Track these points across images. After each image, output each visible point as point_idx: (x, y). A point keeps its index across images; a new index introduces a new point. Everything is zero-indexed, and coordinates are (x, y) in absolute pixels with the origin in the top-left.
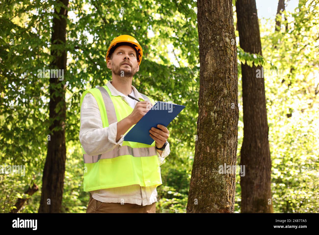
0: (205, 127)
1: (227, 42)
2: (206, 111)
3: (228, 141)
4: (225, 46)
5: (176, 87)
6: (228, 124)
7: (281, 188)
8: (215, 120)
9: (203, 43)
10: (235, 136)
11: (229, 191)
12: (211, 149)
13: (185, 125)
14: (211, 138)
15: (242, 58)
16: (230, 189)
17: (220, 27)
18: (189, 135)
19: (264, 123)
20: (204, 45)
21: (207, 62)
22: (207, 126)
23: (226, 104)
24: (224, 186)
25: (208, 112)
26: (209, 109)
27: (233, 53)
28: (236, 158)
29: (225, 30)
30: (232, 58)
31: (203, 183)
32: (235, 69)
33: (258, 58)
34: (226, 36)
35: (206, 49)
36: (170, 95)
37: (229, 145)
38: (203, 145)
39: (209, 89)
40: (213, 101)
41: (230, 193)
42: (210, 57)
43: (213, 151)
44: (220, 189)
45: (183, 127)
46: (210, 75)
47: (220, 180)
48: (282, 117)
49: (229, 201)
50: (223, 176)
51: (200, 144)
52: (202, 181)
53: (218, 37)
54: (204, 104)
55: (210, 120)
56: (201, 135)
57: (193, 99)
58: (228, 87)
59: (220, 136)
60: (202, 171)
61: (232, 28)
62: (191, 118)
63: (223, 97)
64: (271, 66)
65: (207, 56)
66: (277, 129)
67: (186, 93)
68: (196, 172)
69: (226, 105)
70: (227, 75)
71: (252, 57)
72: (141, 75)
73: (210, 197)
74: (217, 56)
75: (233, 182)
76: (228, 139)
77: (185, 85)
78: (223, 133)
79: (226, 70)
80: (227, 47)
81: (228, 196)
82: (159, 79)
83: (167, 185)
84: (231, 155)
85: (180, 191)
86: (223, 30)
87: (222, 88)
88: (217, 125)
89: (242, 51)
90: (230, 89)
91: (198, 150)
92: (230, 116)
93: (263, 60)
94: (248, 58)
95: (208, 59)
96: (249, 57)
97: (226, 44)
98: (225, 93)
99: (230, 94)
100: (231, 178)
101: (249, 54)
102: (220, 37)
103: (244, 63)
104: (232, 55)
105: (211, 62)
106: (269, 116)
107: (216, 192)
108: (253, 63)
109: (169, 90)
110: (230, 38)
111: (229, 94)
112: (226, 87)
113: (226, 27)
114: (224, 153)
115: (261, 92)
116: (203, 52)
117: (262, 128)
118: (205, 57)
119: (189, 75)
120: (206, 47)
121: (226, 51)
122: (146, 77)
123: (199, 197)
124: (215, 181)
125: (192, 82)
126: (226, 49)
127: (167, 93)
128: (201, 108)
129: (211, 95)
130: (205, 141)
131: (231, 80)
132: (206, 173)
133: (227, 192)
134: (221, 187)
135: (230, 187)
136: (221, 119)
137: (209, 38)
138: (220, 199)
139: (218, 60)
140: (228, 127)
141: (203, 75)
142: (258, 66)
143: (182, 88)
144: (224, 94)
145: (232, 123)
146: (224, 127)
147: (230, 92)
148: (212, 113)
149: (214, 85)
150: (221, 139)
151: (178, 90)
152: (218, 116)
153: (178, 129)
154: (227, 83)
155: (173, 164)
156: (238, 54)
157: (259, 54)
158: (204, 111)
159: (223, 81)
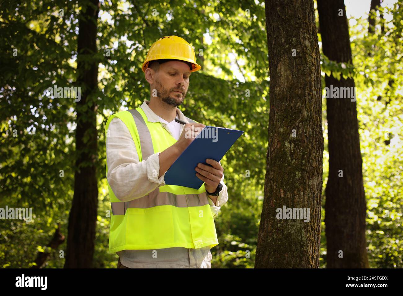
0: (278, 163)
1: (306, 47)
2: (279, 141)
3: (309, 181)
4: (303, 52)
5: (239, 107)
6: (308, 157)
7: (378, 236)
8: (291, 153)
9: (274, 48)
10: (318, 174)
11: (311, 250)
12: (285, 192)
13: (252, 157)
14: (286, 177)
15: (326, 69)
16: (313, 247)
17: (297, 26)
18: (257, 170)
19: (356, 153)
20: (275, 51)
21: (279, 74)
22: (280, 160)
23: (306, 131)
24: (304, 243)
25: (282, 143)
26: (283, 138)
27: (315, 61)
28: (320, 204)
29: (303, 29)
30: (314, 68)
31: (276, 239)
32: (318, 83)
33: (347, 68)
34: (304, 38)
35: (278, 56)
36: (233, 117)
37: (311, 187)
38: (275, 187)
39: (282, 110)
40: (288, 126)
41: (313, 253)
42: (283, 67)
43: (289, 195)
44: (298, 247)
45: (249, 159)
46: (283, 91)
47: (299, 235)
48: (378, 144)
49: (311, 263)
50: (303, 230)
51: (271, 186)
52: (275, 236)
53: (294, 39)
54: (275, 131)
55: (285, 153)
56: (272, 173)
57: (262, 124)
58: (308, 107)
59: (298, 174)
60: (274, 222)
61: (313, 27)
62: (259, 148)
63: (302, 122)
64: (365, 78)
65: (279, 65)
66: (372, 159)
67: (252, 116)
68: (266, 225)
69: (306, 133)
70: (306, 92)
71: (340, 67)
72: (193, 93)
73: (285, 259)
74: (292, 66)
75: (316, 238)
76: (309, 178)
77: (251, 105)
78: (303, 171)
79: (306, 85)
80: (307, 53)
81: (310, 257)
82: (216, 97)
83: (230, 233)
84: (314, 201)
85: (247, 241)
86: (301, 30)
87: (300, 109)
88: (294, 160)
89: (326, 59)
90: (311, 111)
91: (269, 194)
92: (312, 147)
93: (354, 70)
94: (334, 68)
95: (280, 70)
96: (336, 67)
97: (305, 49)
98: (304, 115)
99: (311, 116)
100: (314, 233)
101: (335, 63)
102: (297, 39)
103: (329, 74)
104: (313, 64)
105: (284, 73)
106: (362, 144)
107: (294, 252)
108: (341, 75)
109: (230, 112)
110: (311, 41)
111: (310, 118)
112: (306, 108)
113: (305, 26)
114: (304, 198)
115: (352, 113)
116: (274, 60)
117: (353, 160)
118: (277, 67)
119: (256, 91)
120: (278, 53)
121: (305, 58)
122: (200, 96)
123: (271, 259)
124: (292, 237)
125: (260, 100)
126: (305, 55)
127: (228, 116)
128: (272, 137)
129: (285, 119)
130: (277, 182)
131: (312, 98)
132: (279, 225)
133: (309, 251)
134: (300, 244)
135: (313, 244)
136: (300, 151)
137: (282, 41)
138: (298, 261)
139: (295, 71)
140: (309, 162)
141: (274, 92)
142: (348, 78)
143: (247, 109)
144: (303, 117)
145: (315, 157)
146: (304, 162)
147: (311, 115)
148: (287, 144)
149: (289, 105)
150: (299, 179)
151: (242, 112)
152: (295, 147)
153: (243, 162)
154: (307, 102)
155: (238, 207)
156: (321, 63)
157: (349, 62)
158: (276, 140)
159: (301, 100)
